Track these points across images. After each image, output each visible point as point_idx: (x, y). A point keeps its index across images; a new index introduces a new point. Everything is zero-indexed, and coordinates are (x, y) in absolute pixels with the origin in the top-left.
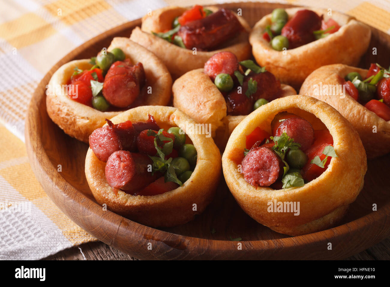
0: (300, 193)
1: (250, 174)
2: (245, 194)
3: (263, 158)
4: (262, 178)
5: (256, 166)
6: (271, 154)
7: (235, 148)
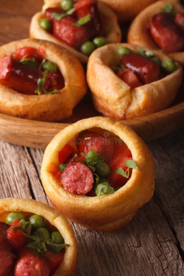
0: (112, 199)
1: (69, 185)
2: (65, 201)
3: (80, 172)
4: (79, 188)
5: (74, 178)
6: (86, 168)
7: (51, 162)
